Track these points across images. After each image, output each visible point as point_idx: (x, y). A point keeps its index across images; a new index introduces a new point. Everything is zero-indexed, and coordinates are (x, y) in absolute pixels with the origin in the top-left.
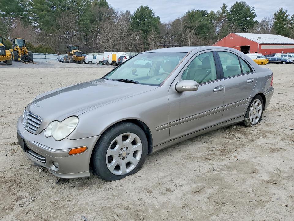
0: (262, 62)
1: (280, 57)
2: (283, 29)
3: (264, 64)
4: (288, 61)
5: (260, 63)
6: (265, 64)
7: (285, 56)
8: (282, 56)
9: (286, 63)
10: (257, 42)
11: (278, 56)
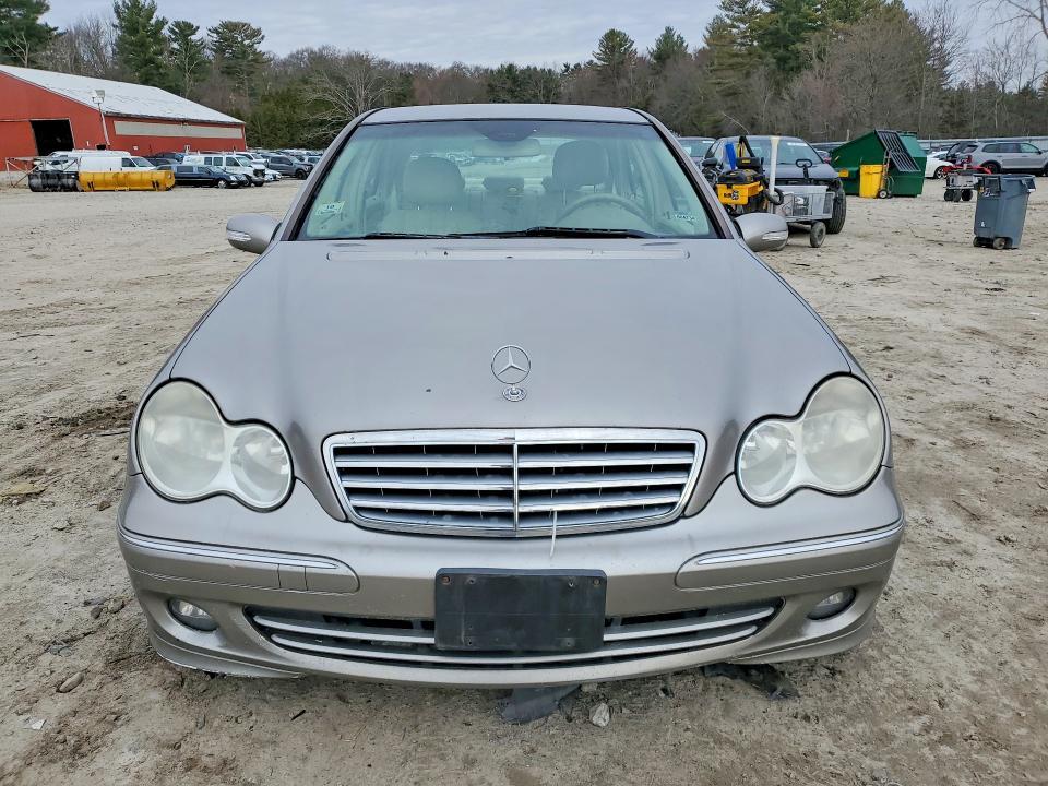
0: (154, 180)
1: (202, 163)
2: (158, 67)
3: (161, 187)
4: (233, 178)
5: (147, 184)
6: (168, 189)
7: (218, 162)
8: (208, 161)
9: (229, 185)
10: (96, 106)
11: (194, 160)
